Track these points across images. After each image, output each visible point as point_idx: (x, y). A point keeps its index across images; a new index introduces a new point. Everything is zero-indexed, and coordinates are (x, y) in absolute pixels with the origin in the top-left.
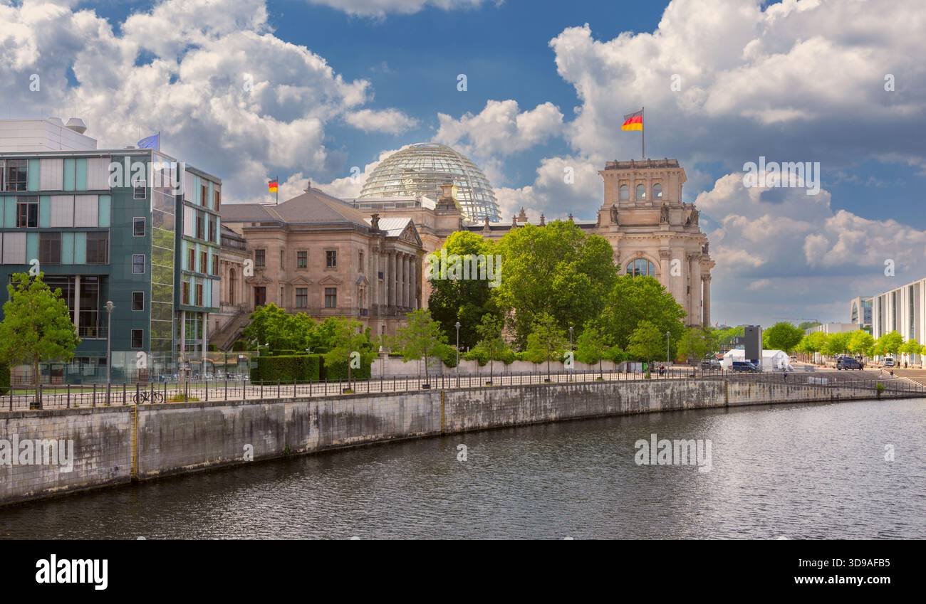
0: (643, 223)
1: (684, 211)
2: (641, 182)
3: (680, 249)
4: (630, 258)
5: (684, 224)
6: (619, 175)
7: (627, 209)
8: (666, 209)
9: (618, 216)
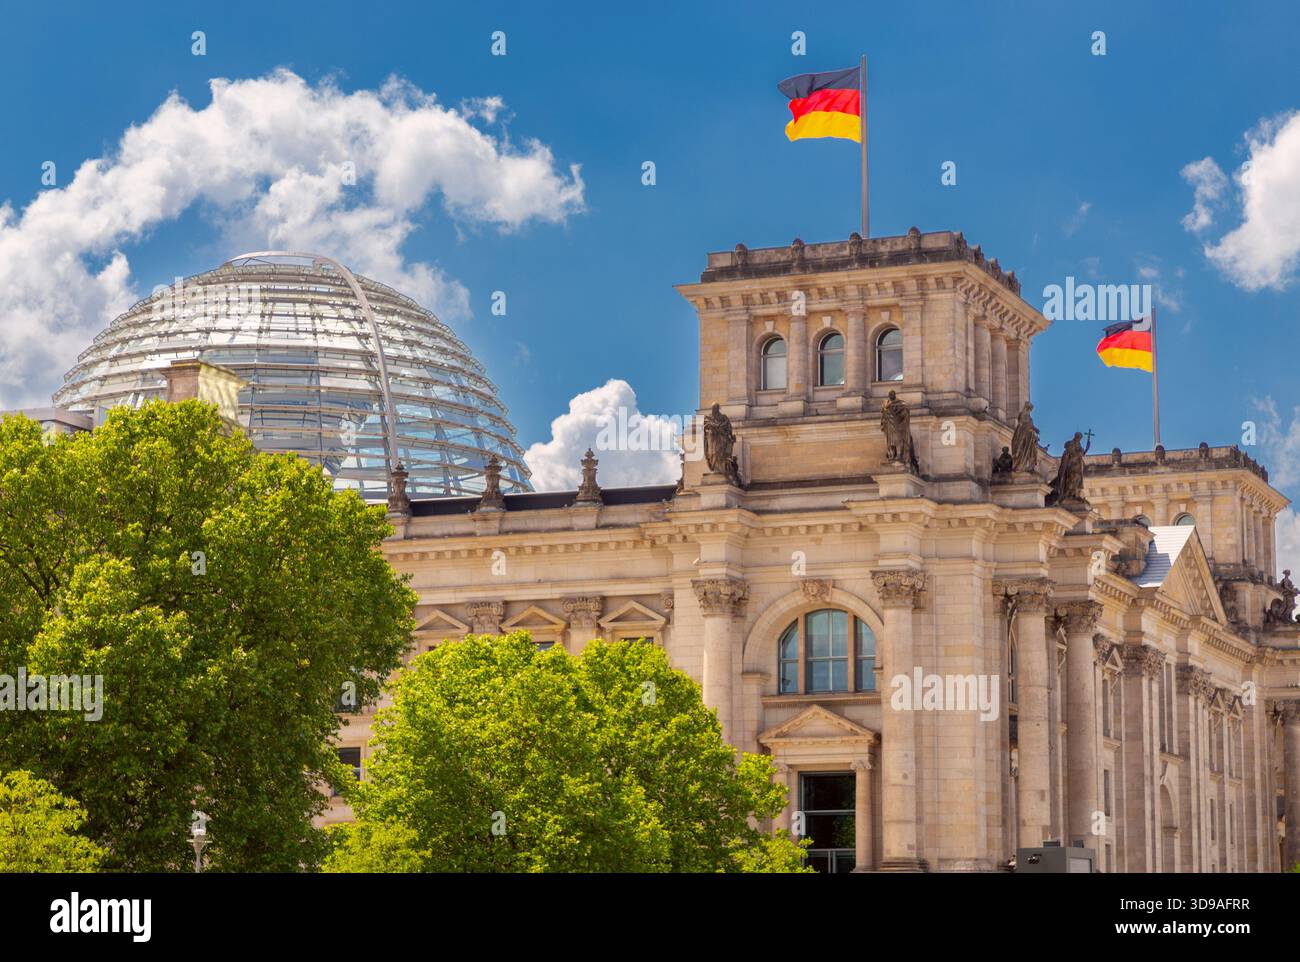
0: (829, 473)
1: (986, 424)
2: (827, 322)
3: (962, 566)
4: (784, 606)
5: (987, 474)
6: (747, 299)
7: (769, 423)
8: (897, 415)
9: (736, 449)
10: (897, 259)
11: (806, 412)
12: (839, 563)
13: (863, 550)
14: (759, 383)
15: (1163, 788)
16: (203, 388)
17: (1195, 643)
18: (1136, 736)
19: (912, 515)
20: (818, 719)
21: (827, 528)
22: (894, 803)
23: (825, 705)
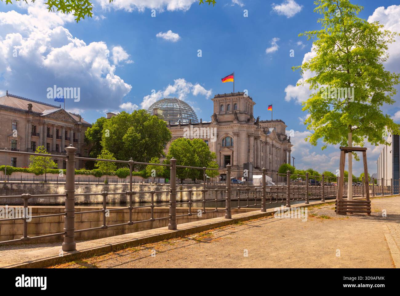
0: (226, 121)
1: (247, 115)
2: (228, 103)
3: (243, 131)
4: (223, 136)
5: (247, 121)
6: (219, 100)
7: (221, 115)
8: (236, 114)
9: (217, 118)
10: (237, 95)
11: (226, 114)
12: (229, 131)
13: (232, 130)
14: (221, 110)
15: (269, 158)
16: (158, 111)
17: (274, 142)
18: (266, 152)
19: (237, 126)
20: (226, 149)
21: (228, 127)
22: (235, 159)
23: (227, 148)
